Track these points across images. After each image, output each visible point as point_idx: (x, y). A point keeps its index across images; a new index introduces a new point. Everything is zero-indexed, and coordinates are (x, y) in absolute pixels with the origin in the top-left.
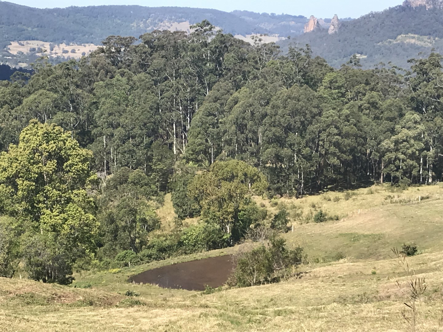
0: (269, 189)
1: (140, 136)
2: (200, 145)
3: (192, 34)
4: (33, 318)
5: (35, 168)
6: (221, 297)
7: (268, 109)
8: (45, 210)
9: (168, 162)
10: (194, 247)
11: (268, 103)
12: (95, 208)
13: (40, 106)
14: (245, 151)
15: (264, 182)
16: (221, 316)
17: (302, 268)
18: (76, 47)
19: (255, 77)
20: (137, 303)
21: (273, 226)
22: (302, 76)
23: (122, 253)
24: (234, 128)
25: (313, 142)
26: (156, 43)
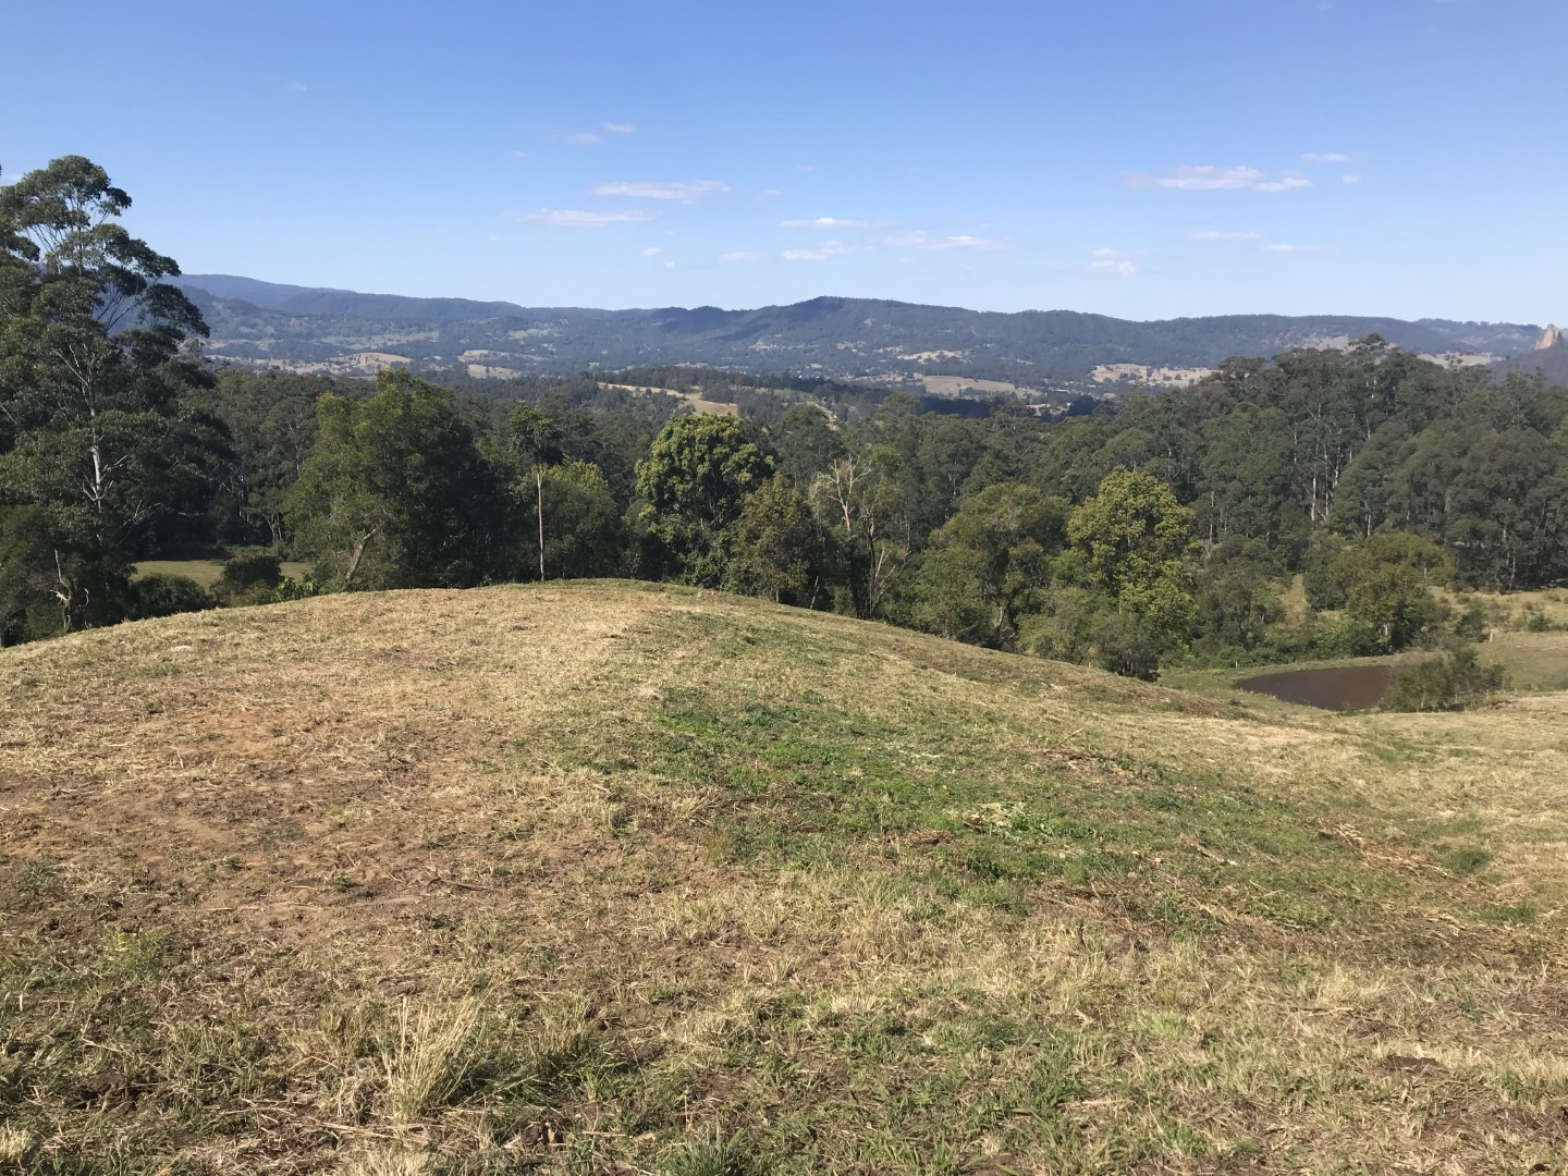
0: (1456, 577)
1: (1264, 493)
2: (1351, 509)
3: (1353, 353)
4: (1103, 716)
5: (1116, 529)
6: (1368, 722)
7: (1465, 463)
8: (1126, 584)
9: (1302, 531)
10: (1333, 650)
11: (1464, 453)
12: (1193, 586)
13: (1129, 449)
14: (1421, 522)
15: (1449, 565)
16: (1365, 745)
17: (1501, 695)
18: (1181, 372)
19: (1448, 415)
20: (1245, 716)
21: (1459, 632)
22: (1526, 414)
23: (1227, 649)
24: (1406, 487)
25: (1538, 512)
26: (1296, 365)
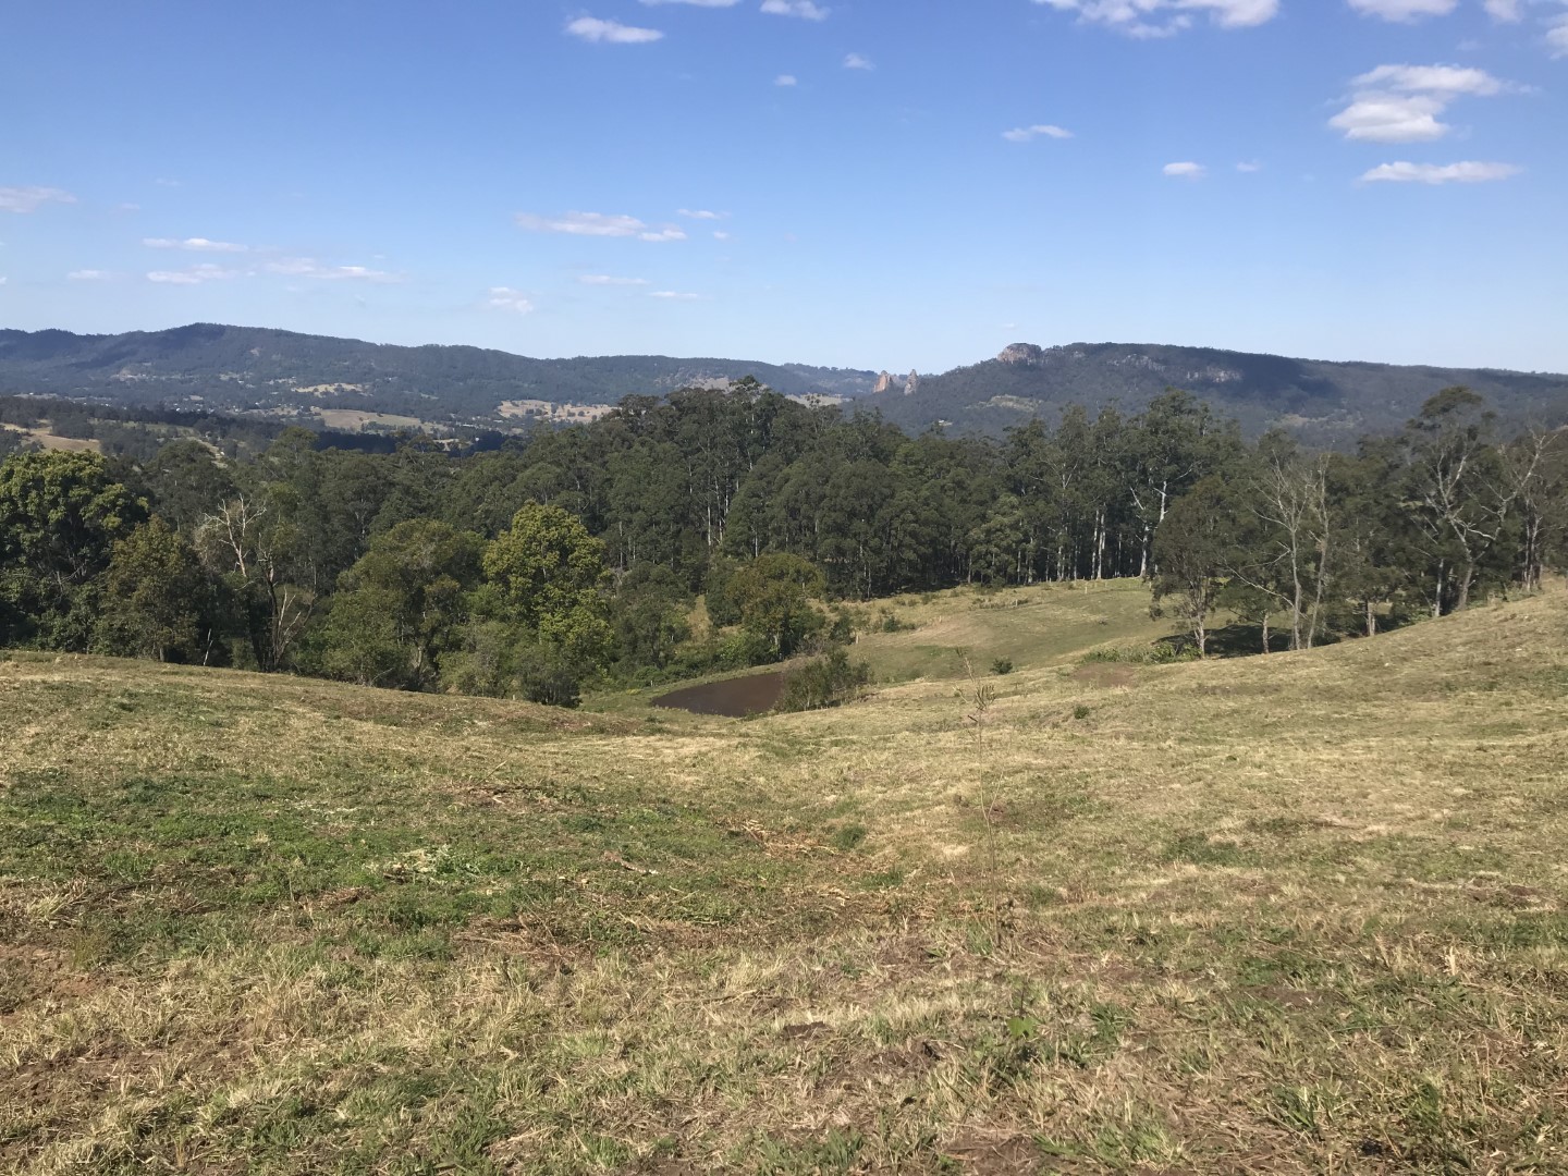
0: (827, 590)
1: (666, 522)
2: (741, 534)
3: (733, 393)
4: (527, 747)
5: (531, 561)
6: (766, 724)
7: (827, 489)
8: (544, 615)
9: (701, 555)
10: (734, 662)
11: (827, 481)
12: (607, 612)
13: (540, 482)
14: (798, 543)
15: (821, 580)
16: (763, 746)
17: (868, 688)
18: (584, 408)
19: (812, 449)
20: (660, 731)
21: (832, 637)
22: (871, 447)
23: (641, 670)
24: (784, 513)
25: (884, 531)
26: (686, 404)
